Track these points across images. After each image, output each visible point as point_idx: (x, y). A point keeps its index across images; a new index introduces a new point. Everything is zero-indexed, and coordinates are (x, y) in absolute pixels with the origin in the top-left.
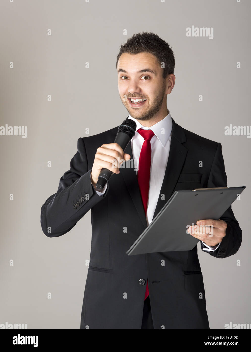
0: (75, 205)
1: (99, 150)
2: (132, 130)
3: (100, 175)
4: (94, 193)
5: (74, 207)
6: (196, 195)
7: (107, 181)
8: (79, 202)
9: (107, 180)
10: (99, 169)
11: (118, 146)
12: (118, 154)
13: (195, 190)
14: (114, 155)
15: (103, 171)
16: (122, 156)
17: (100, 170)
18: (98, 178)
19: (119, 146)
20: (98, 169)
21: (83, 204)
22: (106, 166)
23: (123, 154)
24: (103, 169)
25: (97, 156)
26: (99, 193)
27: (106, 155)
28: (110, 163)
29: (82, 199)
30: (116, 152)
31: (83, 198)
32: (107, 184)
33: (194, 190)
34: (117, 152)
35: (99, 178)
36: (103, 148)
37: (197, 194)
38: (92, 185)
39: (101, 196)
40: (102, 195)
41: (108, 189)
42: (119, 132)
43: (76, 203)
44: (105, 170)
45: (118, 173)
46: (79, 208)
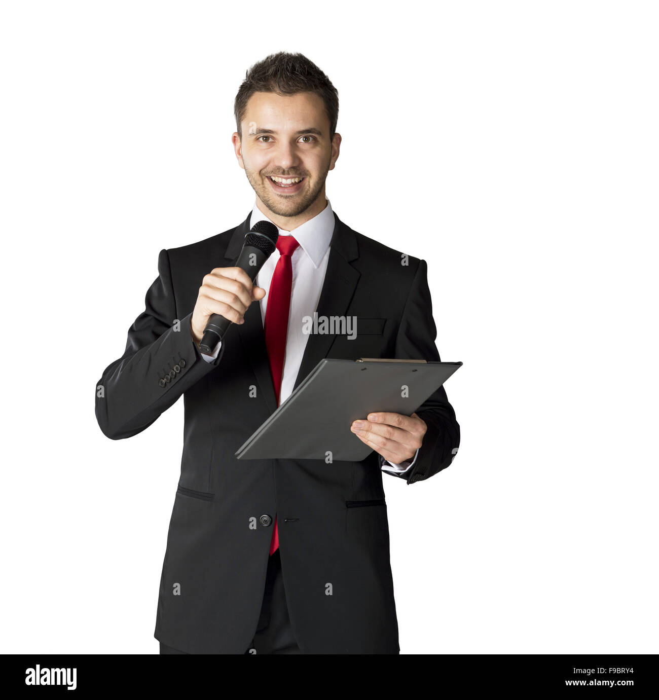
0: (162, 380)
1: (207, 279)
2: (269, 243)
3: (208, 326)
4: (199, 358)
5: (160, 384)
6: (362, 370)
7: (219, 339)
8: (170, 374)
9: (220, 336)
10: (206, 316)
11: (242, 273)
12: (243, 287)
13: (361, 360)
14: (234, 289)
15: (214, 318)
16: (251, 291)
17: (208, 317)
18: (204, 332)
19: (245, 273)
20: (205, 314)
21: (178, 378)
22: (220, 310)
23: (252, 287)
24: (213, 316)
25: (202, 290)
26: (207, 358)
27: (220, 289)
28: (226, 306)
29: (175, 370)
30: (237, 284)
31: (177, 368)
32: (220, 342)
33: (359, 359)
34: (240, 285)
35: (206, 332)
36: (215, 275)
37: (365, 369)
38: (193, 343)
39: (210, 363)
40: (213, 361)
41: (223, 349)
42: (246, 245)
43: (165, 376)
44: (217, 317)
45: (242, 322)
46: (169, 386)
